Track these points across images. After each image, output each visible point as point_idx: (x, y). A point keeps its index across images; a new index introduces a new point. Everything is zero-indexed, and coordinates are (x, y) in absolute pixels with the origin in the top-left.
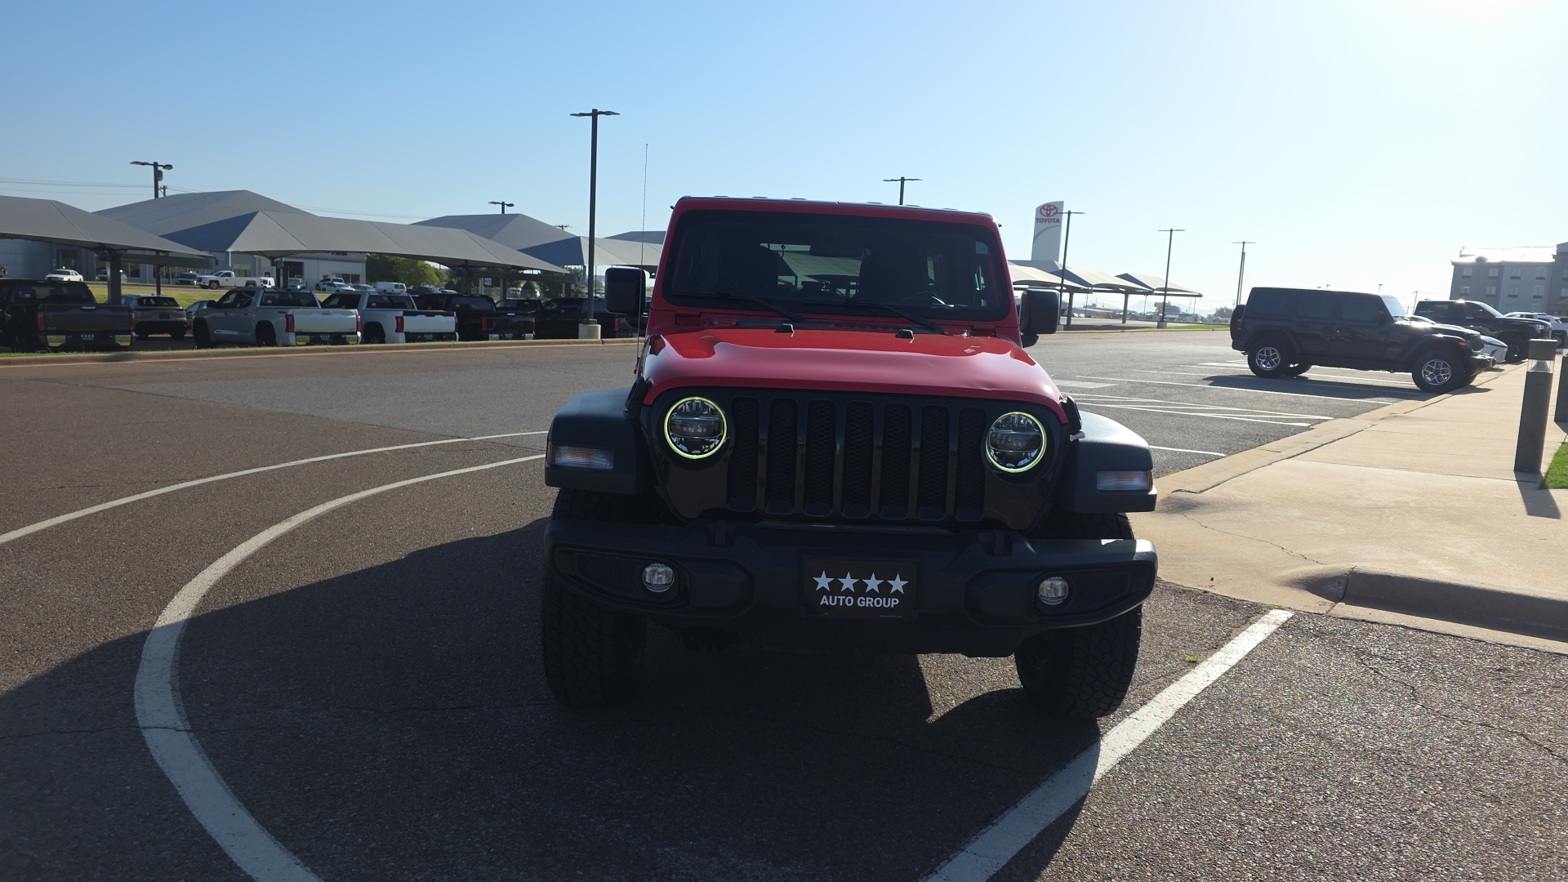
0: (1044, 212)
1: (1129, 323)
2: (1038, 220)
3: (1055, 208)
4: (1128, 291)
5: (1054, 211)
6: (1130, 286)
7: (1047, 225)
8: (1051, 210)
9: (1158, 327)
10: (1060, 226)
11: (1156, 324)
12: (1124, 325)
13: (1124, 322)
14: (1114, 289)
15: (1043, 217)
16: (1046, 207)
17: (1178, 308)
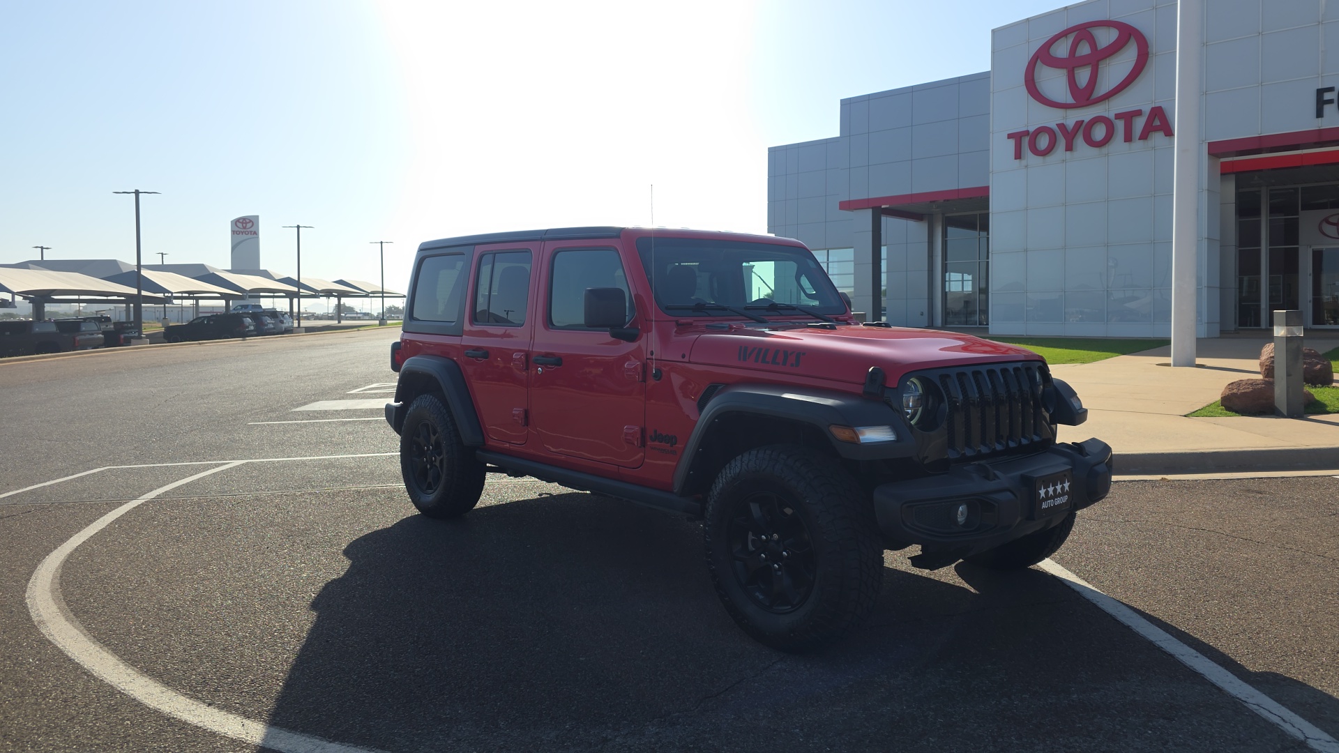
0: (240, 225)
1: (344, 323)
2: (233, 232)
3: (251, 221)
4: (341, 294)
5: (250, 224)
6: (343, 291)
7: (244, 237)
8: (246, 223)
9: (380, 325)
10: (258, 237)
11: (377, 322)
12: (339, 325)
13: (339, 322)
14: (328, 293)
15: (240, 230)
16: (241, 221)
17: (352, 308)
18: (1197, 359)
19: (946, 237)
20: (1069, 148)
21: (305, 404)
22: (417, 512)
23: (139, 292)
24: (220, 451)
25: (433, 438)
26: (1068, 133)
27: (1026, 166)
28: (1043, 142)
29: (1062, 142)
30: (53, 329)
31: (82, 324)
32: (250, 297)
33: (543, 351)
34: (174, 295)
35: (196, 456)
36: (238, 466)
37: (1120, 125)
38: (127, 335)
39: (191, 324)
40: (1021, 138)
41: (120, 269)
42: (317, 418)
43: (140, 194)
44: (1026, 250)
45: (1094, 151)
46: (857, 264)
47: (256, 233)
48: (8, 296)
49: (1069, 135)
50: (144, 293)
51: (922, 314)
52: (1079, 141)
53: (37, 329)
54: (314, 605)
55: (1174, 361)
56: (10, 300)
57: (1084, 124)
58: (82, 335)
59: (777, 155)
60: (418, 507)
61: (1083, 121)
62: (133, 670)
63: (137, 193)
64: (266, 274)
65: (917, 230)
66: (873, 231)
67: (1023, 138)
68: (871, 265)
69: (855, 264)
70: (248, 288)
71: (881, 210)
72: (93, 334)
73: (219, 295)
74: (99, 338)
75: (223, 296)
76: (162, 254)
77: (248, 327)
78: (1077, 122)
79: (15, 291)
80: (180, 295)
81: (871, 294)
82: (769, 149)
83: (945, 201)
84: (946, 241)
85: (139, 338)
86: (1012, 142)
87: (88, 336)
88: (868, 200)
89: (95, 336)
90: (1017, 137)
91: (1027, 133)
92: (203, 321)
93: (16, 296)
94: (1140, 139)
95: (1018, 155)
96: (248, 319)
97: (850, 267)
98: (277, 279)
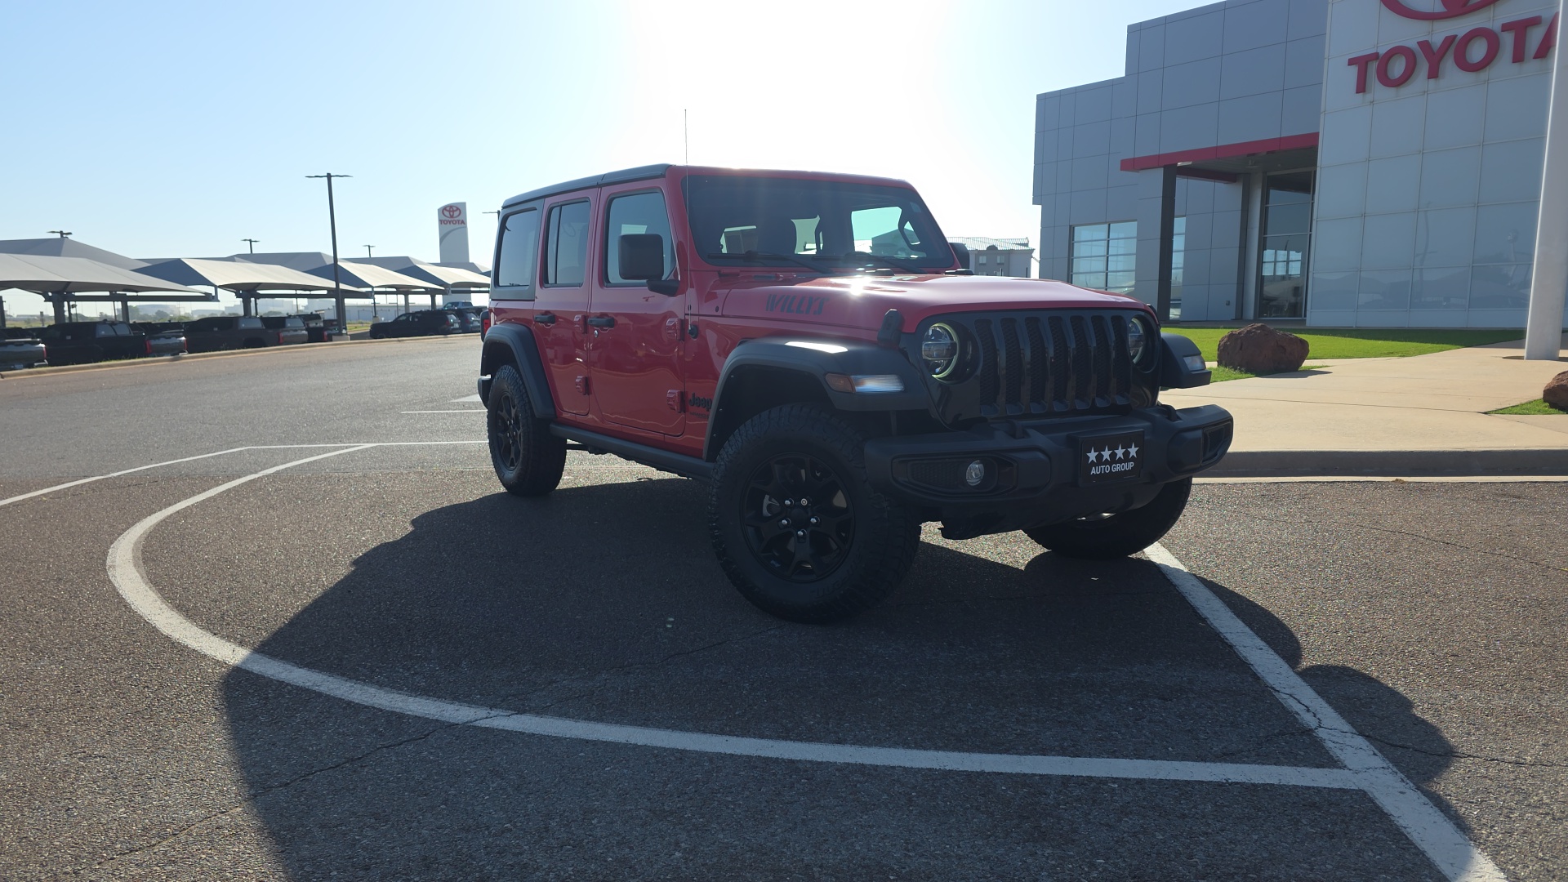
0: (447, 213)
2: (441, 222)
3: (458, 209)
5: (457, 213)
7: (451, 227)
8: (453, 211)
10: (466, 227)
15: (447, 219)
16: (448, 209)
18: (1561, 351)
19: (1267, 202)
20: (1434, 74)
21: (468, 395)
22: (503, 489)
23: (337, 285)
24: (358, 435)
25: (513, 411)
26: (1434, 54)
27: (1372, 102)
28: (1398, 68)
29: (1423, 67)
30: (259, 325)
31: (287, 320)
32: (453, 292)
33: (599, 312)
34: (375, 289)
35: (334, 439)
36: (367, 449)
37: (1508, 40)
38: (330, 332)
39: (396, 321)
40: (1367, 63)
41: (324, 261)
42: (471, 408)
43: (332, 178)
44: (1364, 216)
45: (1468, 77)
46: (1141, 240)
47: (463, 222)
48: (210, 290)
49: (1433, 58)
50: (342, 286)
51: (1228, 304)
52: (1449, 65)
53: (243, 325)
54: (355, 563)
55: (1528, 353)
56: (214, 294)
57: (1457, 40)
58: (286, 331)
59: (1047, 103)
60: (504, 485)
61: (1456, 36)
62: (167, 605)
63: (329, 176)
64: (473, 268)
65: (1228, 194)
66: (1164, 197)
67: (1370, 64)
68: (1159, 240)
69: (1138, 240)
70: (450, 282)
71: (1173, 170)
72: (296, 331)
73: (423, 290)
74: (303, 335)
75: (427, 291)
76: (369, 246)
77: (453, 325)
78: (1446, 37)
79: (218, 285)
80: (384, 289)
81: (1158, 278)
82: (1038, 96)
83: (1268, 153)
84: (1267, 208)
85: (341, 334)
86: (1354, 69)
87: (292, 333)
88: (1159, 156)
89: (299, 333)
90: (1361, 63)
91: (1375, 56)
92: (408, 318)
93: (219, 289)
94: (1535, 57)
95: (1361, 88)
96: (453, 316)
97: (1132, 246)
98: (483, 271)
